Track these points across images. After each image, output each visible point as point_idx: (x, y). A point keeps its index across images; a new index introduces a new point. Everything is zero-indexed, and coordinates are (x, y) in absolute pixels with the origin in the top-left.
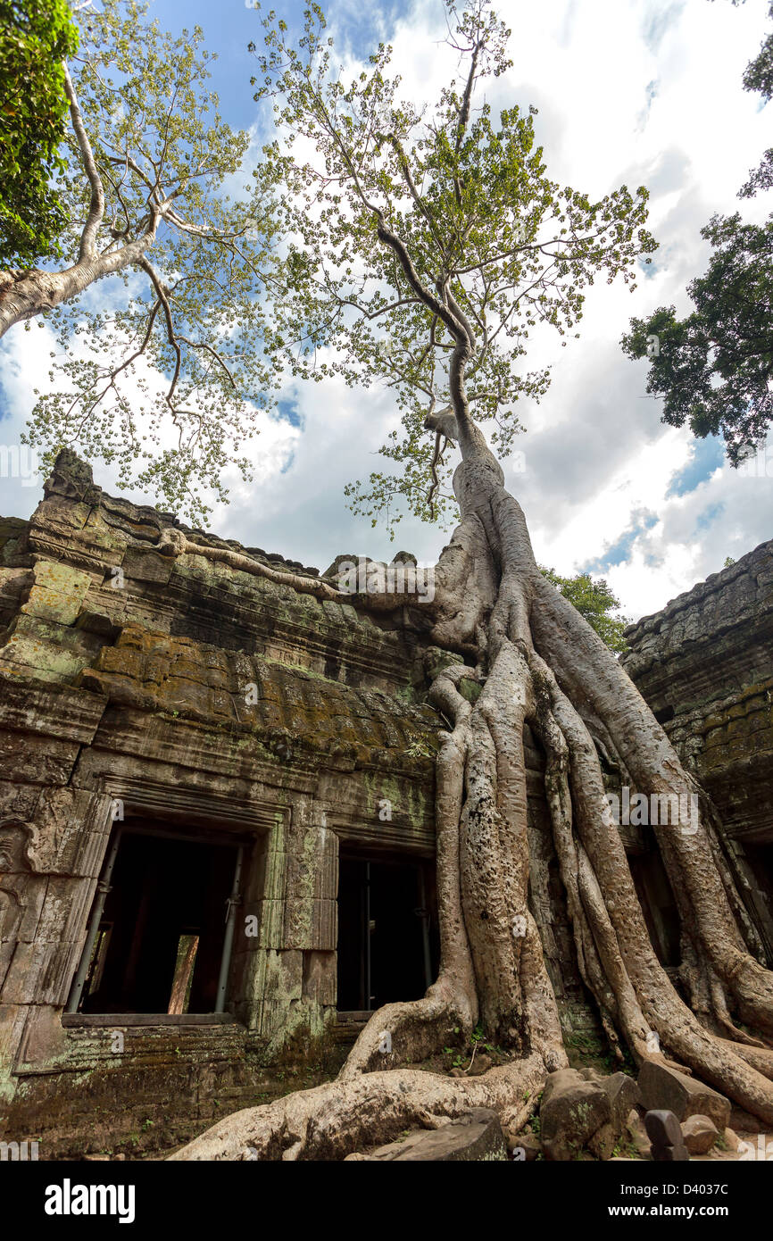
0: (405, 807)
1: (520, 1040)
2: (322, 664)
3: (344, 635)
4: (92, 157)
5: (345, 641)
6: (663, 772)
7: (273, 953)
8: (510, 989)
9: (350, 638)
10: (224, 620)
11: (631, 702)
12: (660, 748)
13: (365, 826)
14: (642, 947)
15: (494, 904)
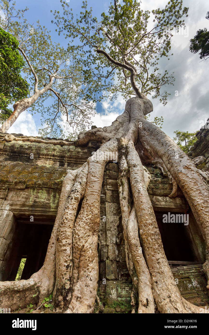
0: (49, 200)
1: (62, 303)
2: (58, 164)
3: (66, 153)
4: (33, 70)
5: (66, 155)
6: (183, 171)
8: (62, 275)
9: (68, 154)
10: (22, 156)
11: (170, 147)
12: (182, 161)
13: (27, 208)
14: (155, 252)
15: (62, 233)
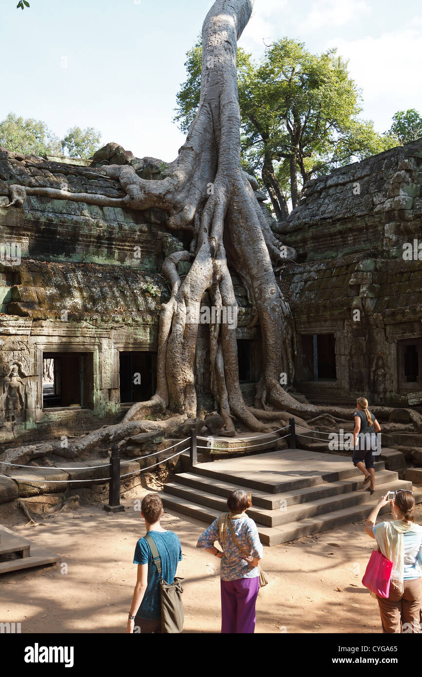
2: (105, 251)
3: (116, 233)
5: (117, 237)
7: (99, 390)
9: (120, 234)
13: (129, 346)
14: (234, 381)
15: (177, 373)
